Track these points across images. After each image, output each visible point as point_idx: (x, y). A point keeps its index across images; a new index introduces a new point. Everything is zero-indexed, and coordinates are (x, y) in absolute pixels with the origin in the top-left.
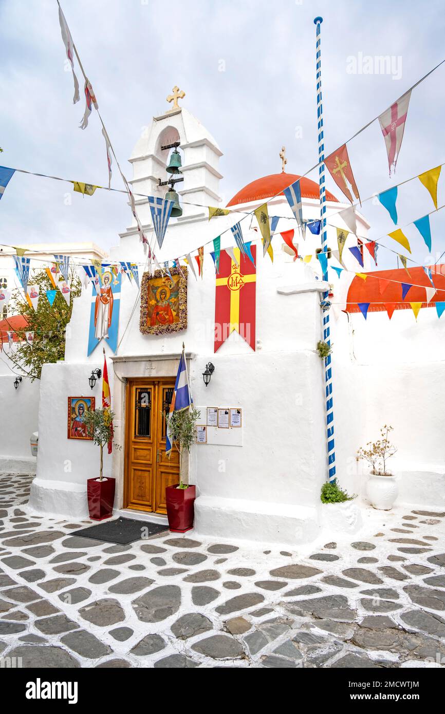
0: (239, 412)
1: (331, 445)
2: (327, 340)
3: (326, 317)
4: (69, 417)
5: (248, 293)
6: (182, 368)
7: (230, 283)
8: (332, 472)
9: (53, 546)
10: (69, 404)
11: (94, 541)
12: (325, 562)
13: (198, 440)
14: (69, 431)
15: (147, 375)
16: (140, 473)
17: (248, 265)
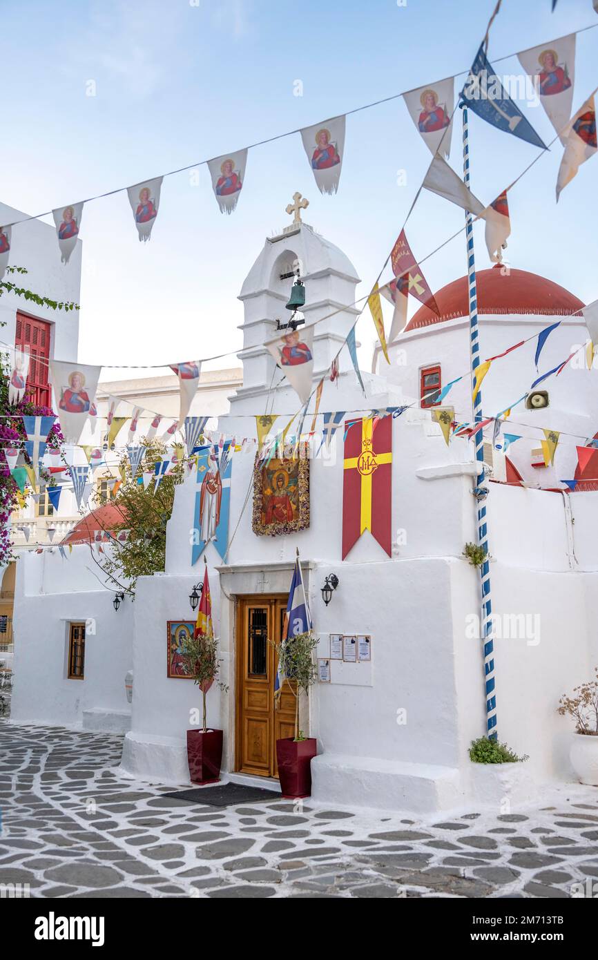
0: (367, 641)
1: (489, 686)
2: (483, 541)
3: (481, 509)
4: (169, 648)
5: (383, 476)
6: (296, 582)
7: (361, 465)
8: (491, 723)
9: (136, 805)
10: (169, 631)
13: (321, 678)
14: (168, 666)
15: (259, 592)
16: (254, 724)
17: (383, 441)
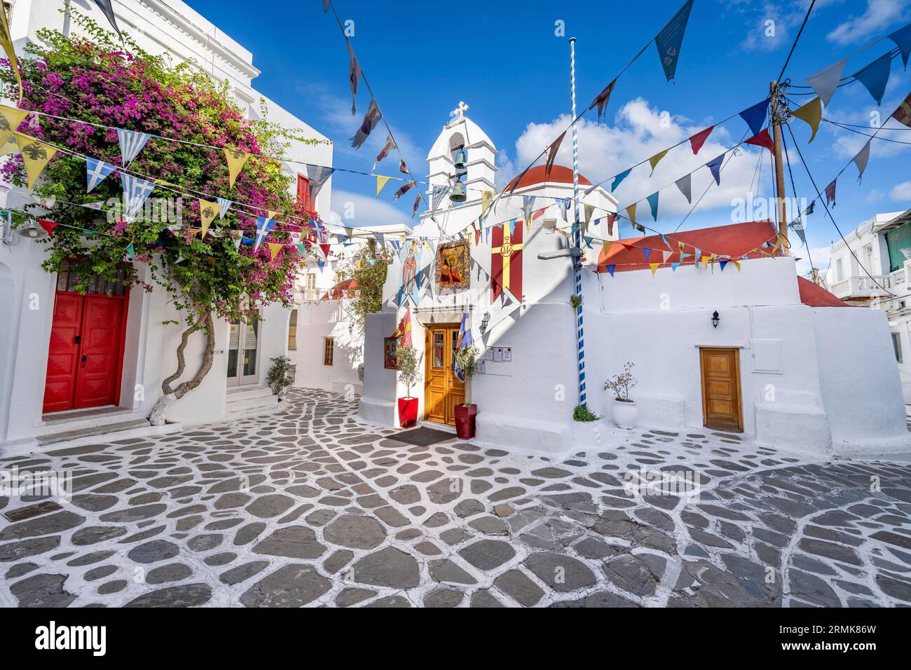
0: (509, 350)
1: (582, 377)
2: (579, 294)
4: (385, 352)
5: (517, 257)
6: (465, 316)
7: (503, 251)
8: (583, 398)
9: (373, 445)
10: (385, 343)
11: (402, 443)
12: (575, 467)
13: (479, 371)
14: (385, 362)
15: (440, 322)
16: (436, 394)
17: (517, 238)
